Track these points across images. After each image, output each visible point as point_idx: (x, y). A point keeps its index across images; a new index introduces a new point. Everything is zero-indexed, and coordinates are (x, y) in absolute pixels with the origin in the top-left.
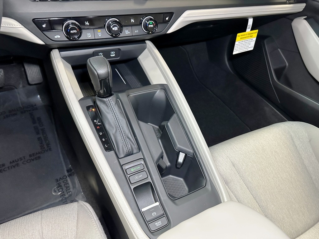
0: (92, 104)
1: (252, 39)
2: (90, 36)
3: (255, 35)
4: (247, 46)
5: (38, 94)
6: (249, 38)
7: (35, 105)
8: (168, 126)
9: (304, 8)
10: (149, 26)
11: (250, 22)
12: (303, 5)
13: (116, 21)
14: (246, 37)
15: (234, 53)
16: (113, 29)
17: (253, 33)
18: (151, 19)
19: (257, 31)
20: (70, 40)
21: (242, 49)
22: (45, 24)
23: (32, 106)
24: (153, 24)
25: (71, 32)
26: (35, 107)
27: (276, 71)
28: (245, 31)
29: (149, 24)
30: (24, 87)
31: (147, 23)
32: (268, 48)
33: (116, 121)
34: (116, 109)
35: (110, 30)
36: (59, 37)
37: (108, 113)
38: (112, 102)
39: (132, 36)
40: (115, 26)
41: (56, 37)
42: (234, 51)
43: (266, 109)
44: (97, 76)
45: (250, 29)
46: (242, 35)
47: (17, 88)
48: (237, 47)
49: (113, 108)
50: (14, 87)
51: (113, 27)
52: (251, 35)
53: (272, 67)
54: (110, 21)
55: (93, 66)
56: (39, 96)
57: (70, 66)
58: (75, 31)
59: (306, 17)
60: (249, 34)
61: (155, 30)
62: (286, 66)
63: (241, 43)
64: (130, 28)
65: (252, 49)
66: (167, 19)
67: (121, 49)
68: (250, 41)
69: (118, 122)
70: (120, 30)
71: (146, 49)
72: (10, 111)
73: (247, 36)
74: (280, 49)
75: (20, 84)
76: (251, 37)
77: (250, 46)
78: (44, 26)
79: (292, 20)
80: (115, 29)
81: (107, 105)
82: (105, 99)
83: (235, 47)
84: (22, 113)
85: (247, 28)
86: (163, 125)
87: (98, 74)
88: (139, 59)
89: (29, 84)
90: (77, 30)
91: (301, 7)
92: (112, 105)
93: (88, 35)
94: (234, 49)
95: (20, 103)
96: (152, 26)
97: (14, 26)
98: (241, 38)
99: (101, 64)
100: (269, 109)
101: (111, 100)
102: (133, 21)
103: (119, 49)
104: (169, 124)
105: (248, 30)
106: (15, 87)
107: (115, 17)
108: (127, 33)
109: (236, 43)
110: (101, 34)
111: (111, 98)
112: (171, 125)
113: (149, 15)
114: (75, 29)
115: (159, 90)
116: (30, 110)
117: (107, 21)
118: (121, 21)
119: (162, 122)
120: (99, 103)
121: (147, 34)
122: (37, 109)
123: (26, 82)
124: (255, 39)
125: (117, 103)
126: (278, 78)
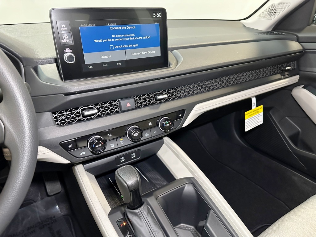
0: (122, 217)
1: (260, 114)
2: (113, 146)
3: (262, 110)
4: (257, 121)
5: (57, 204)
6: (256, 113)
7: (54, 217)
8: (207, 228)
9: (299, 79)
10: (166, 125)
11: (254, 100)
12: (298, 77)
13: (136, 128)
14: (253, 114)
15: (246, 130)
16: (134, 135)
17: (259, 109)
18: (167, 120)
19: (262, 106)
20: (94, 154)
21: (252, 125)
22: (71, 145)
23: (51, 218)
24: (169, 123)
25: (96, 146)
26: (54, 219)
27: (290, 138)
28: (251, 109)
29: (166, 124)
30: (42, 199)
31: (164, 123)
32: (275, 118)
33: (152, 234)
34: (149, 219)
35: (131, 136)
36: (84, 153)
37: (141, 226)
38: (144, 212)
39: (152, 137)
40: (136, 132)
41: (81, 154)
42: (246, 128)
43: (295, 178)
44: (128, 188)
45: (255, 106)
46: (249, 113)
47: (35, 202)
48: (247, 124)
49: (146, 220)
50: (32, 201)
51: (134, 134)
52: (258, 111)
53: (285, 134)
54: (130, 129)
55: (122, 179)
56: (57, 207)
57: (93, 176)
58: (100, 145)
59: (303, 86)
60: (256, 110)
61: (172, 128)
62: (299, 131)
63: (250, 120)
64: (149, 131)
65: (262, 123)
66: (180, 115)
67: (141, 149)
68: (258, 116)
69: (154, 235)
70: (141, 135)
71: (164, 144)
72: (29, 229)
73: (254, 112)
74: (287, 117)
75: (38, 196)
76: (258, 113)
77: (259, 121)
78: (70, 146)
79: (292, 90)
80: (137, 134)
81: (139, 218)
82: (136, 211)
83: (246, 125)
84: (40, 228)
85: (252, 106)
86: (201, 227)
87: (128, 185)
88: (158, 154)
89: (48, 196)
90: (101, 144)
91: (296, 79)
92: (144, 216)
93: (111, 146)
94: (246, 126)
95: (39, 219)
96: (168, 125)
97: (43, 153)
98: (249, 116)
99: (130, 174)
100: (298, 177)
101: (142, 211)
102: (151, 124)
103: (139, 150)
104: (208, 224)
105: (254, 107)
106: (34, 201)
107: (134, 124)
108: (147, 135)
109: (246, 121)
110: (123, 142)
111: (142, 208)
112: (210, 225)
113: (164, 116)
114: (99, 143)
115: (187, 185)
116: (48, 224)
117: (128, 129)
118: (140, 126)
119: (198, 223)
120: (130, 216)
121: (164, 132)
122: (55, 221)
123: (45, 193)
124: (262, 114)
125: (149, 212)
126: (296, 145)
